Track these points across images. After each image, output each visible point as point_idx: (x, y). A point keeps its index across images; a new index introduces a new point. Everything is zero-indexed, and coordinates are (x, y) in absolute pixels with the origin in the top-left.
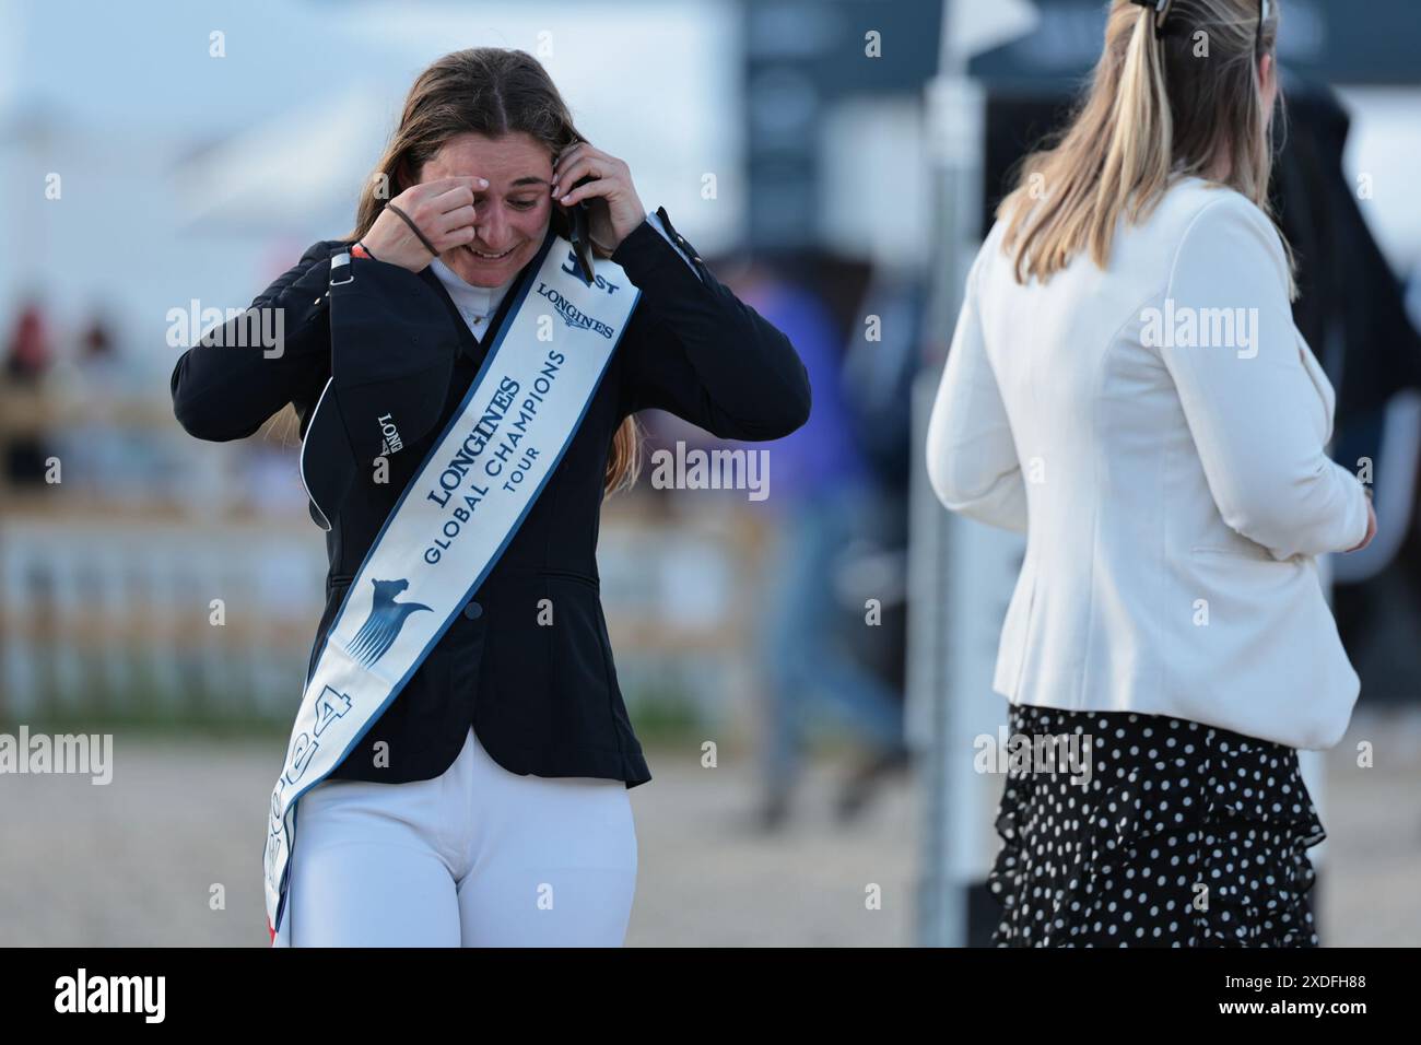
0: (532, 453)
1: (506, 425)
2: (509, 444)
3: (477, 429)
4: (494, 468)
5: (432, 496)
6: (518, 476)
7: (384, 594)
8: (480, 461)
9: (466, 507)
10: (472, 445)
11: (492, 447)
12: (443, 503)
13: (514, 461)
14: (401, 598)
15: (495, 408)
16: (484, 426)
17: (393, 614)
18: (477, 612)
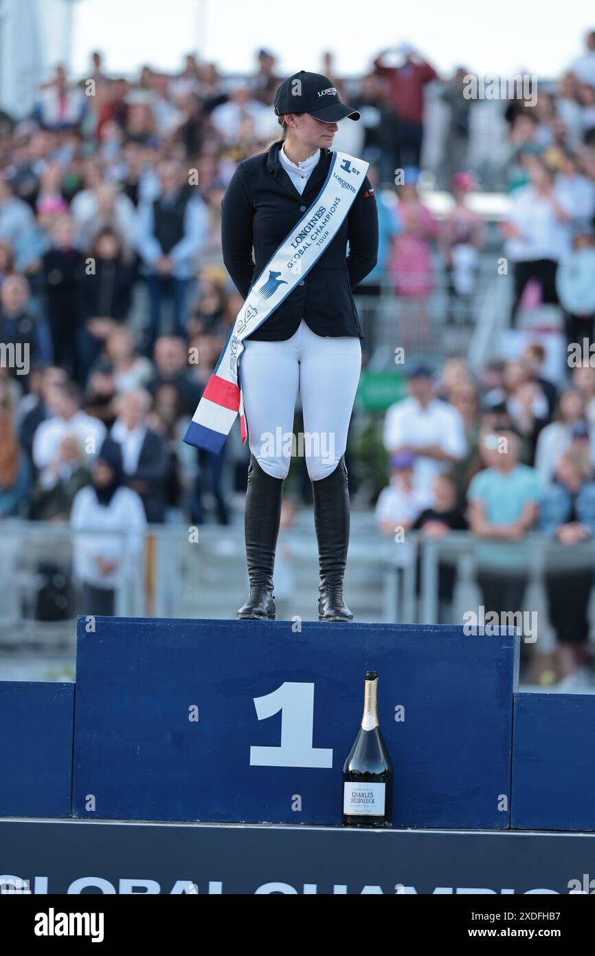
0: (327, 233)
1: (319, 223)
2: (320, 230)
3: (309, 224)
4: (314, 237)
5: (292, 244)
6: (321, 241)
7: (273, 275)
8: (310, 234)
9: (303, 250)
10: (307, 229)
11: (313, 230)
12: (295, 247)
13: (321, 235)
14: (278, 278)
15: (316, 217)
16: (311, 223)
17: (274, 284)
18: (303, 284)
